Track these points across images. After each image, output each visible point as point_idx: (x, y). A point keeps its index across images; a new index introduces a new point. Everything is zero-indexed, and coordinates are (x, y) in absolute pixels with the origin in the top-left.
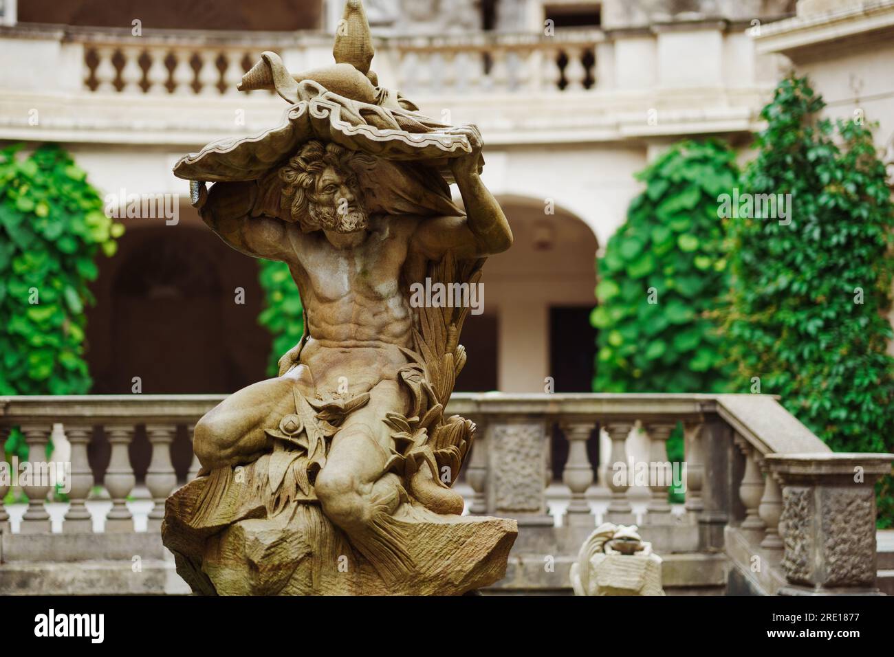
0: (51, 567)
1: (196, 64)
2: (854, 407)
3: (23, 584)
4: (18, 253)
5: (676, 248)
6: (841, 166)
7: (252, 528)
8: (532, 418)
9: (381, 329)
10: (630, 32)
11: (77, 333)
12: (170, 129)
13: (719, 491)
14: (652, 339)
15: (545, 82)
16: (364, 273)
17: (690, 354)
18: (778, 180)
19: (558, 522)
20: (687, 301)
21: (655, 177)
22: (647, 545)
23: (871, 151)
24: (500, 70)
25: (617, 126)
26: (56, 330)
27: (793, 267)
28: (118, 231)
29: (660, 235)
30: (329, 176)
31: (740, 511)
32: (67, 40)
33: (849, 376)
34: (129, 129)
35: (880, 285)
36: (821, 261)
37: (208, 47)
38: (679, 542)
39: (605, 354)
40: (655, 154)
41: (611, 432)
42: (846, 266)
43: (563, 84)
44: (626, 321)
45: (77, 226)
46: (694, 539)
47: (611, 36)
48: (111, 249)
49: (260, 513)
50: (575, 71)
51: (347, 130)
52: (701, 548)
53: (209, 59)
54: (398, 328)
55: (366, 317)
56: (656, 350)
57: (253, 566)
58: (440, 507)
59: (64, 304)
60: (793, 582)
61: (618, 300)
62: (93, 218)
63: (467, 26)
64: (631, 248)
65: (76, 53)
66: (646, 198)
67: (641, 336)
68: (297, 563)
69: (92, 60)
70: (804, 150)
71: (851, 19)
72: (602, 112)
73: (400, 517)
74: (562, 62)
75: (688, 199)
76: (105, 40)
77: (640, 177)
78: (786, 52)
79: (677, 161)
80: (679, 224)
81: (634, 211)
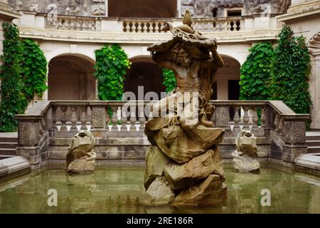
0: (118, 139)
1: (148, 25)
2: (300, 103)
3: (112, 142)
4: (109, 68)
5: (258, 67)
6: (297, 48)
7: (165, 130)
8: (226, 106)
9: (194, 85)
10: (248, 17)
11: (122, 87)
12: (142, 40)
13: (269, 123)
14: (252, 88)
15: (228, 29)
16: (190, 72)
17: (262, 91)
18: (283, 51)
19: (232, 129)
20: (261, 79)
21: (253, 50)
22: (253, 135)
23: (304, 44)
24: (217, 26)
25: (245, 39)
26: (117, 86)
27: (286, 71)
28: (131, 63)
29: (255, 64)
30: (182, 50)
31: (274, 127)
32: (119, 20)
33: (299, 96)
34: (133, 40)
35: (306, 75)
36: (292, 70)
37: (151, 21)
38: (260, 134)
39: (242, 91)
40: (253, 45)
41: (244, 109)
42: (298, 71)
43: (232, 29)
44: (247, 83)
45: (122, 63)
46: (263, 133)
47: (244, 18)
48: (129, 68)
49: (166, 127)
50: (235, 26)
51: (186, 40)
52: (265, 135)
53: (151, 24)
54: (197, 85)
55: (190, 83)
56: (253, 90)
57: (165, 139)
58: (207, 126)
59: (119, 80)
60: (286, 143)
61: (244, 79)
62: (125, 61)
63: (210, 16)
64: (248, 67)
65: (121, 23)
66: (251, 55)
67: (250, 87)
68: (175, 138)
69: (125, 25)
70: (289, 44)
71: (299, 13)
72: (241, 35)
73: (198, 128)
74: (232, 24)
75: (261, 56)
76: (128, 20)
77: (250, 51)
78: (284, 21)
79: (259, 47)
80: (259, 62)
81: (248, 58)
